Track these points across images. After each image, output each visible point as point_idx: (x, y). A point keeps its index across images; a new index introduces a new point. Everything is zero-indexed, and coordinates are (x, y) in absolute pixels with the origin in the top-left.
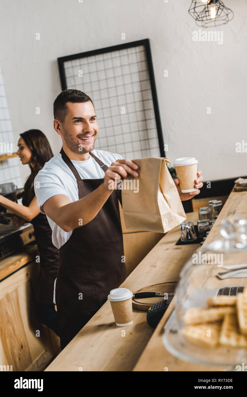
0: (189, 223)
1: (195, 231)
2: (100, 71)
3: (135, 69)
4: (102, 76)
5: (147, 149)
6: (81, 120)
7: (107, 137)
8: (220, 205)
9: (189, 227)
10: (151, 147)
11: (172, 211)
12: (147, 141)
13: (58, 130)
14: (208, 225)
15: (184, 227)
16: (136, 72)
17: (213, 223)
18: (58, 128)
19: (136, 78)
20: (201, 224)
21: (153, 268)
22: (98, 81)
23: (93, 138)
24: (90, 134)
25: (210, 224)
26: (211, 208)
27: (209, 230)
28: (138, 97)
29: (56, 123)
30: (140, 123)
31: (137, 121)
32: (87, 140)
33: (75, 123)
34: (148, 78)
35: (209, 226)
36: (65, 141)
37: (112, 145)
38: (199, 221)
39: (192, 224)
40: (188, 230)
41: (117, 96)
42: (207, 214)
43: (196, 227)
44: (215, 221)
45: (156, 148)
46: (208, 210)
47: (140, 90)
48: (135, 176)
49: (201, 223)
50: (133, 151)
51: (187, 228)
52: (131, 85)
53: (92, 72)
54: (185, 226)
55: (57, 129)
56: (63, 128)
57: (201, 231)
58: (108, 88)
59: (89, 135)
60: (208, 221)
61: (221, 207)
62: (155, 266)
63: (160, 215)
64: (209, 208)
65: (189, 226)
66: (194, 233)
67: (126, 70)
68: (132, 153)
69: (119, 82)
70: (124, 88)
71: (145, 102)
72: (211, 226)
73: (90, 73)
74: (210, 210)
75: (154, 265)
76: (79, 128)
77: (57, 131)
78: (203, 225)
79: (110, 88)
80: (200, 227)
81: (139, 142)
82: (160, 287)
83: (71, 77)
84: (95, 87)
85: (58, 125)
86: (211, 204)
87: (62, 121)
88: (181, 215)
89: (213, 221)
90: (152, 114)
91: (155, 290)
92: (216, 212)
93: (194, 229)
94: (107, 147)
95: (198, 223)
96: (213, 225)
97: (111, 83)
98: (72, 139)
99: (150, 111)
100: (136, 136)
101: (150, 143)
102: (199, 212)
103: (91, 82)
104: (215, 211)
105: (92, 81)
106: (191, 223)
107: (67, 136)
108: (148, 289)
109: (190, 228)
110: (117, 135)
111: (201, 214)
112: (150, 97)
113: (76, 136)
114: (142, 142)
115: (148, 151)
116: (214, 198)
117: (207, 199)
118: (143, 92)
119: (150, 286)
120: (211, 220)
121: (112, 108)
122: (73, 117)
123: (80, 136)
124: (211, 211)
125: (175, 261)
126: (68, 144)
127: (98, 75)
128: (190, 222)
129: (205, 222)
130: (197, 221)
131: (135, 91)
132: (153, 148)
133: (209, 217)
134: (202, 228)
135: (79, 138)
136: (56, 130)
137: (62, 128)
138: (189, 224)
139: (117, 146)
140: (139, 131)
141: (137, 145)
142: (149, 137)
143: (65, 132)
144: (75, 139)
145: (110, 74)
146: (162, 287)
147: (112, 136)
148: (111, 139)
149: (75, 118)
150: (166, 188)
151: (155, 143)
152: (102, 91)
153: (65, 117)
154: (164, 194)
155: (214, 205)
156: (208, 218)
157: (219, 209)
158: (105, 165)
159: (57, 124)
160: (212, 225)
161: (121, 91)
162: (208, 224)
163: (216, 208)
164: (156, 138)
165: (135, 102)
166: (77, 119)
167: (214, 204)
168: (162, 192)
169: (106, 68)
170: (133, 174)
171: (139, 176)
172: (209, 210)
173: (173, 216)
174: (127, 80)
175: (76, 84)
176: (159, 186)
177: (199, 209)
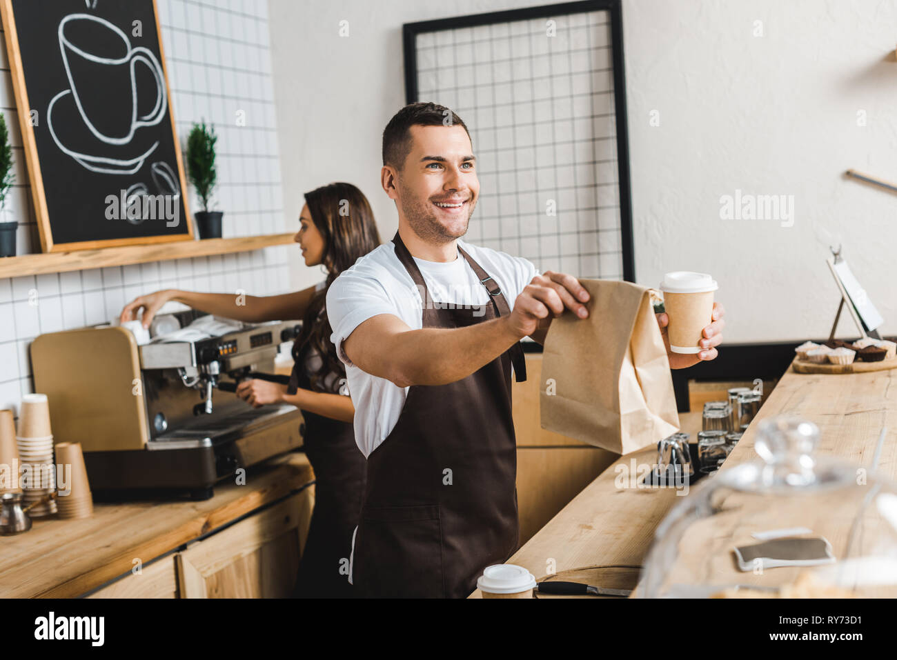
0: (677, 436)
1: (690, 457)
2: (499, 61)
3: (582, 63)
4: (503, 74)
5: (591, 254)
6: (439, 162)
7: (500, 217)
8: (755, 400)
9: (677, 446)
10: (601, 251)
11: (647, 409)
12: (595, 234)
13: (391, 188)
14: (723, 445)
15: (666, 444)
16: (584, 72)
17: (734, 440)
18: (390, 184)
19: (582, 85)
20: (706, 440)
21: (585, 530)
22: (493, 84)
23: (467, 206)
24: (459, 196)
25: (729, 443)
26: (732, 407)
27: (724, 456)
28: (582, 130)
29: (386, 174)
30: (582, 192)
31: (576, 187)
32: (451, 210)
33: (427, 169)
34: (612, 88)
35: (723, 448)
36: (403, 214)
37: (512, 238)
38: (701, 434)
39: (685, 438)
40: (674, 451)
41: (534, 124)
42: (722, 419)
43: (694, 447)
44: (740, 437)
45: (615, 253)
46: (726, 410)
47: (589, 114)
48: (579, 315)
49: (705, 438)
50: (560, 257)
51: (673, 448)
52: (569, 100)
53: (480, 64)
54: (668, 442)
55: (389, 187)
56: (400, 184)
57: (706, 456)
58: (513, 104)
59: (456, 197)
60: (723, 435)
61: (758, 405)
62: (590, 527)
63: (619, 413)
64: (728, 405)
65: (676, 441)
66: (687, 461)
67: (561, 65)
68: (557, 260)
69: (542, 92)
70: (552, 106)
71: (596, 142)
72: (729, 449)
73: (474, 65)
74: (730, 411)
75: (589, 524)
76: (434, 181)
77: (387, 191)
78: (711, 445)
79: (519, 103)
80: (704, 447)
81: (575, 236)
82: (598, 573)
83: (431, 70)
84: (484, 98)
85: (391, 178)
86: (734, 397)
87: (400, 168)
88: (668, 419)
89: (736, 436)
90: (611, 173)
91: (587, 579)
92: (745, 416)
93: (688, 451)
94: (500, 242)
95: (700, 438)
96: (734, 445)
97: (523, 93)
98: (420, 206)
99: (607, 164)
100: (569, 222)
101: (601, 241)
102: (704, 413)
103: (475, 86)
104: (742, 414)
105: (478, 83)
106: (682, 436)
107: (408, 202)
108: (569, 576)
109: (680, 449)
110: (525, 215)
111: (707, 418)
112: (613, 132)
113: (428, 197)
114: (582, 236)
115: (595, 258)
116: (743, 384)
117: (726, 385)
118: (596, 119)
119: (575, 571)
120: (730, 433)
121: (519, 151)
122: (423, 157)
123: (437, 200)
124: (732, 413)
125: (638, 521)
126: (411, 220)
127: (493, 71)
128: (681, 434)
129: (717, 437)
130: (698, 434)
131: (577, 115)
132: (608, 253)
133: (727, 427)
134: (707, 450)
135: (435, 203)
136: (386, 188)
137: (398, 185)
138: (678, 438)
139: (523, 241)
140: (577, 210)
141: (570, 244)
142: (601, 227)
143: (404, 191)
144: (426, 205)
145: (523, 71)
146: (604, 574)
147: (512, 216)
148: (509, 223)
149: (428, 158)
150: (642, 353)
151: (612, 241)
152: (498, 109)
153: (405, 158)
154: (637, 368)
155: (743, 400)
156: (724, 429)
157: (751, 410)
158: (492, 279)
159: (388, 175)
160: (731, 447)
161: (543, 113)
162: (723, 441)
163: (746, 407)
164: (617, 229)
165: (574, 142)
166: (432, 162)
167: (741, 396)
168: (633, 363)
169: (514, 56)
170: (577, 311)
171: (589, 317)
172: (728, 411)
173: (649, 419)
174: (561, 89)
175: (441, 87)
176: (629, 346)
177: (705, 406)
